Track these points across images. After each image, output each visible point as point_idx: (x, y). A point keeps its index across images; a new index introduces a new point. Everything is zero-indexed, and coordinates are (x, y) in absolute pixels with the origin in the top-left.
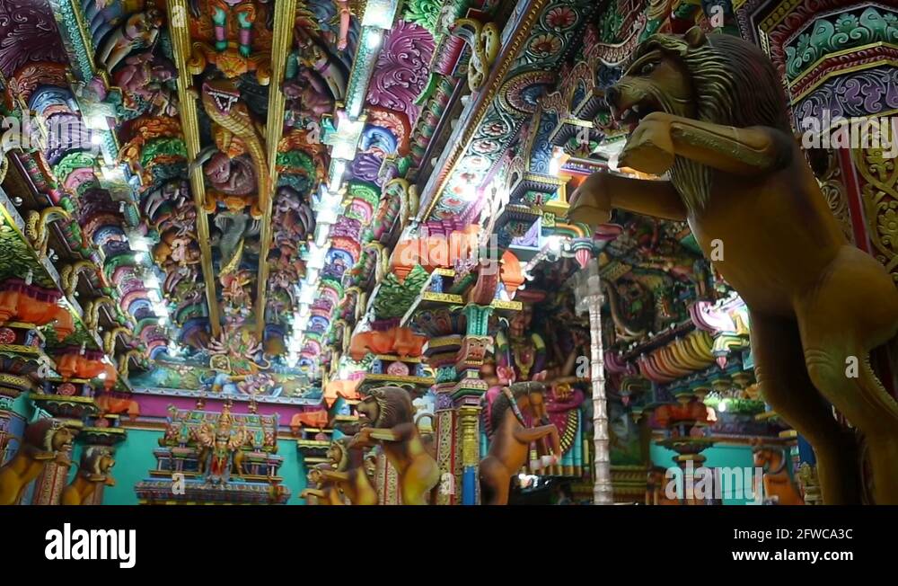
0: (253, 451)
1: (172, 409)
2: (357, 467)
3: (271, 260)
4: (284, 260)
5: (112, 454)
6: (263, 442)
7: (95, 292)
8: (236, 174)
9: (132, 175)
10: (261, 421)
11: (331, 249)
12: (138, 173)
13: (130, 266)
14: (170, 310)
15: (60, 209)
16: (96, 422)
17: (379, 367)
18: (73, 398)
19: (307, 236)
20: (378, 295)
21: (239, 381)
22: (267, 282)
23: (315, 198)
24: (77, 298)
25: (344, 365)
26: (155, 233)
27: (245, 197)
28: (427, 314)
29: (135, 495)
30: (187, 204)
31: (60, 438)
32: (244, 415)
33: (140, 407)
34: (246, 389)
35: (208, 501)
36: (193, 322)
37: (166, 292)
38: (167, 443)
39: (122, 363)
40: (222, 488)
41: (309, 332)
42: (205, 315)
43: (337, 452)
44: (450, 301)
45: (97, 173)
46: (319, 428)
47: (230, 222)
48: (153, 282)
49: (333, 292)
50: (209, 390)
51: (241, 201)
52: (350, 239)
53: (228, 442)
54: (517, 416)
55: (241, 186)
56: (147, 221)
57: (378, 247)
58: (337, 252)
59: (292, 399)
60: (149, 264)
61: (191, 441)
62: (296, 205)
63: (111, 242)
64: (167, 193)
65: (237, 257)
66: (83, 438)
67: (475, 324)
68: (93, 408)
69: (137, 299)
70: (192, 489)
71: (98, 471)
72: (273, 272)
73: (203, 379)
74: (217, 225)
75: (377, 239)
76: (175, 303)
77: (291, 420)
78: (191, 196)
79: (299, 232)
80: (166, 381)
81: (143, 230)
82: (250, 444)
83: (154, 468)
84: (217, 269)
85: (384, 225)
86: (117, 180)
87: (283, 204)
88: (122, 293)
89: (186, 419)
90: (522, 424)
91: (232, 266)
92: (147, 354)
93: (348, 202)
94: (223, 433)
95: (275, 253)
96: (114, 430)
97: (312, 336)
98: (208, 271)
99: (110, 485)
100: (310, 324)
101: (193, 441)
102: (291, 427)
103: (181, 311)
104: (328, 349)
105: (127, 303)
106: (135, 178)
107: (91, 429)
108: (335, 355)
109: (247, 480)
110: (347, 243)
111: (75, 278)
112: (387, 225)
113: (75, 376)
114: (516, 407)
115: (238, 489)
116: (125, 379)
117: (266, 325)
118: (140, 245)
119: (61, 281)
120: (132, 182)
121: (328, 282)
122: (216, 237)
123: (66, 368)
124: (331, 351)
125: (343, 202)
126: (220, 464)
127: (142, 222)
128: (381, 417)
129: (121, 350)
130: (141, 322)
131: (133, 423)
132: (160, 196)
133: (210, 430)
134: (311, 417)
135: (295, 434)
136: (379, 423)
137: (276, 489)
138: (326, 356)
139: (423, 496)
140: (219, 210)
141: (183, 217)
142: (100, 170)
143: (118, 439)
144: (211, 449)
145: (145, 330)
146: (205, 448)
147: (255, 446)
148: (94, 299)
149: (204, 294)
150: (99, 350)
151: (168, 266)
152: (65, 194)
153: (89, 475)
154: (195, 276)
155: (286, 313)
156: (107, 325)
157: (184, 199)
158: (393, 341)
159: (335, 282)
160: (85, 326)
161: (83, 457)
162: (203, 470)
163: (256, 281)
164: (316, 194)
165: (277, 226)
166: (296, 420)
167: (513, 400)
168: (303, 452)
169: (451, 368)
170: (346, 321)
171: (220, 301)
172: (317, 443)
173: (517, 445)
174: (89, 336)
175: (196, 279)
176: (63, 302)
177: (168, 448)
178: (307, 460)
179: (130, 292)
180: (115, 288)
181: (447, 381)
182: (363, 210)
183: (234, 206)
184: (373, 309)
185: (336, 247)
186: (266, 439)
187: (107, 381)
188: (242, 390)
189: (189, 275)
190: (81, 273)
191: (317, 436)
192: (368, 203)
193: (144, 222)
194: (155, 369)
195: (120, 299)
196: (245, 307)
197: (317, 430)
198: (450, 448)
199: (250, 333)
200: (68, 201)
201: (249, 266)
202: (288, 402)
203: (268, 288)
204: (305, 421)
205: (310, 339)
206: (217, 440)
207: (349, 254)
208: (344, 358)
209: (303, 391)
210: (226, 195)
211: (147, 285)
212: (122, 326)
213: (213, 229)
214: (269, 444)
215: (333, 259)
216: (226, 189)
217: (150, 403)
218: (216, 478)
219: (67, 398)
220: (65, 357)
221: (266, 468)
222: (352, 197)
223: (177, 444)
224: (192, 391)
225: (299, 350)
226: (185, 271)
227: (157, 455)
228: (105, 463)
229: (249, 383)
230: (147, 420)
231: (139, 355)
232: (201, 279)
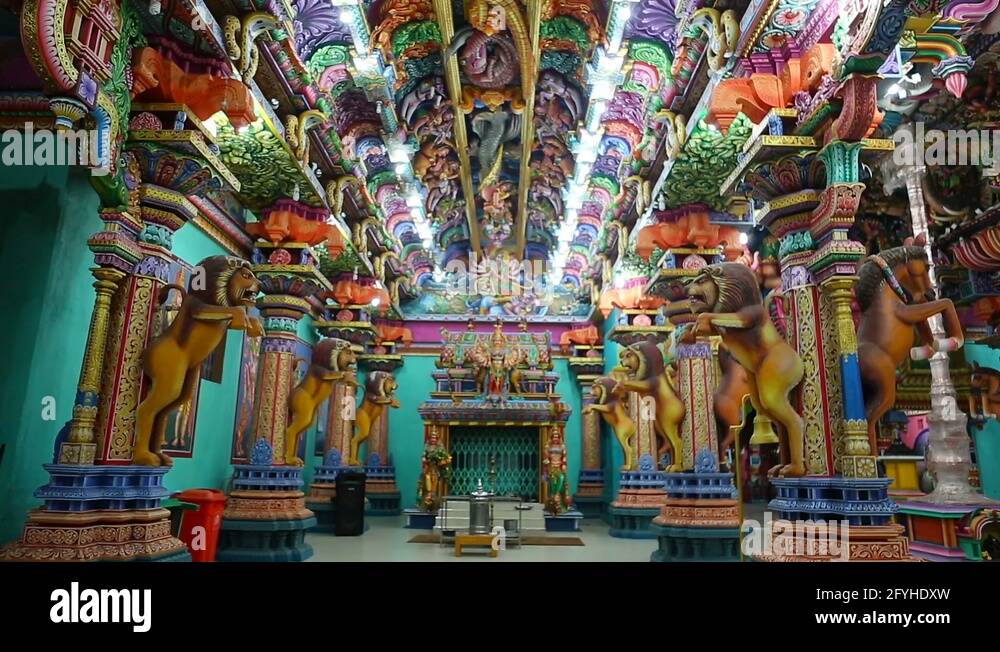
0: (529, 369)
1: (444, 331)
2: (658, 374)
3: (533, 164)
4: (547, 162)
5: (394, 379)
6: (538, 359)
7: (361, 213)
8: (493, 62)
9: (386, 66)
10: (533, 339)
11: (605, 136)
12: (392, 63)
13: (392, 183)
14: (433, 231)
15: (316, 112)
16: (375, 350)
17: (673, 262)
18: (352, 324)
19: (577, 124)
20: (670, 176)
21: (505, 302)
22: (529, 191)
23: (589, 67)
24: (345, 219)
25: (619, 272)
26: (413, 139)
27: (503, 90)
28: (766, 167)
29: (420, 417)
30: (444, 104)
31: (345, 358)
32: (515, 335)
33: (413, 333)
34: (513, 311)
35: (490, 420)
36: (454, 246)
37: (428, 212)
38: (444, 365)
39: (393, 290)
40: (502, 407)
41: (577, 244)
42: (466, 237)
43: (633, 359)
44: (800, 144)
45: (350, 69)
46: (589, 344)
47: (488, 124)
48: (415, 199)
49: (604, 192)
50: (477, 313)
51: (500, 95)
52: (625, 121)
53: (503, 360)
54: (895, 290)
55: (500, 76)
56: (405, 125)
57: (669, 116)
58: (611, 139)
59: (560, 317)
60: (411, 178)
61: (466, 361)
62: (561, 90)
63: (371, 157)
64: (422, 93)
65: (497, 166)
66: (364, 366)
67: (841, 168)
68: (371, 333)
69: (400, 222)
70: (473, 409)
71: (383, 394)
72: (537, 180)
73: (469, 303)
74: (475, 130)
75: (667, 106)
76: (438, 222)
77: (559, 338)
78: (447, 95)
79: (566, 122)
80: (434, 307)
81: (401, 135)
82: (525, 362)
83: (434, 391)
84: (477, 183)
85: (677, 86)
86: (371, 73)
87: (548, 90)
88: (386, 213)
89: (459, 340)
90: (903, 299)
91: (492, 175)
92: (414, 281)
93: (628, 67)
94: (497, 352)
95: (538, 155)
96: (391, 357)
97: (578, 249)
98: (468, 184)
99: (396, 407)
100: (577, 234)
101: (468, 362)
102: (560, 346)
103: (443, 234)
104: (598, 258)
105: (392, 226)
106: (389, 69)
107: (370, 356)
108: (607, 264)
109: (526, 398)
110: (622, 127)
111: (341, 196)
112: (680, 84)
113: (351, 302)
114: (893, 279)
115: (518, 408)
116: (397, 305)
117: (528, 243)
118: (400, 155)
119: (327, 197)
120: (387, 73)
121: (598, 180)
122: (475, 144)
123: (343, 295)
124: (602, 260)
125: (622, 68)
126: (498, 383)
127: (400, 127)
128: (721, 299)
129: (390, 278)
130: (407, 247)
131: (408, 350)
132: (415, 98)
133: (484, 350)
134: (580, 334)
135: (565, 352)
136: (719, 306)
137: (556, 406)
138: (594, 267)
139: (786, 395)
140: (476, 111)
141: (440, 120)
142: (353, 65)
143: (396, 365)
144: (487, 369)
145: (411, 255)
146: (482, 368)
147: (530, 364)
148: (361, 220)
149: (464, 214)
150: (370, 276)
151: (428, 180)
152: (321, 94)
153: (375, 398)
154: (455, 193)
155: (551, 225)
156: (376, 251)
157: (440, 98)
158: (686, 231)
159: (606, 180)
160: (355, 249)
161: (368, 381)
162: (482, 390)
163: (517, 195)
164: (590, 62)
165: (540, 119)
166: (565, 338)
167: (889, 269)
168: (575, 370)
169: (803, 233)
170: (621, 221)
171: (480, 221)
172: (589, 359)
173: (901, 327)
174: (360, 260)
175: (457, 195)
176: (332, 221)
177: (445, 370)
178: (580, 377)
179: (394, 215)
180: (380, 207)
181: (800, 250)
182: (645, 76)
183: (493, 102)
184: (661, 197)
185: (609, 134)
186: (540, 357)
187: (381, 306)
188: (509, 312)
189: (449, 193)
190: (344, 191)
191: (588, 353)
192: (651, 66)
193: (402, 127)
194: (424, 296)
195: (385, 221)
196: (507, 223)
197: (588, 347)
198: (814, 332)
199: (511, 254)
200: (324, 102)
201: (508, 176)
202: (556, 320)
203: (530, 199)
204: (574, 339)
205: (575, 252)
206: (492, 360)
207: (624, 140)
208: (619, 262)
209: (569, 309)
210: (483, 90)
211: (409, 204)
212: (390, 250)
213: (471, 136)
214: (544, 362)
215: (608, 148)
216: (484, 80)
217: (423, 329)
218: (495, 397)
219: (346, 323)
220: (340, 283)
221: (543, 386)
222: (632, 61)
223: (454, 366)
224: (461, 316)
225: (564, 266)
226: (445, 188)
227: (435, 378)
228: (389, 386)
229: (515, 304)
230: (421, 346)
231: (408, 280)
232: (460, 196)
